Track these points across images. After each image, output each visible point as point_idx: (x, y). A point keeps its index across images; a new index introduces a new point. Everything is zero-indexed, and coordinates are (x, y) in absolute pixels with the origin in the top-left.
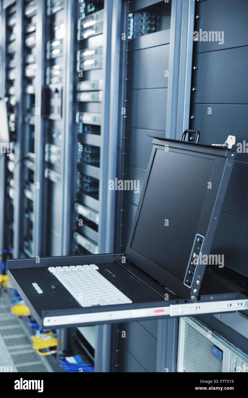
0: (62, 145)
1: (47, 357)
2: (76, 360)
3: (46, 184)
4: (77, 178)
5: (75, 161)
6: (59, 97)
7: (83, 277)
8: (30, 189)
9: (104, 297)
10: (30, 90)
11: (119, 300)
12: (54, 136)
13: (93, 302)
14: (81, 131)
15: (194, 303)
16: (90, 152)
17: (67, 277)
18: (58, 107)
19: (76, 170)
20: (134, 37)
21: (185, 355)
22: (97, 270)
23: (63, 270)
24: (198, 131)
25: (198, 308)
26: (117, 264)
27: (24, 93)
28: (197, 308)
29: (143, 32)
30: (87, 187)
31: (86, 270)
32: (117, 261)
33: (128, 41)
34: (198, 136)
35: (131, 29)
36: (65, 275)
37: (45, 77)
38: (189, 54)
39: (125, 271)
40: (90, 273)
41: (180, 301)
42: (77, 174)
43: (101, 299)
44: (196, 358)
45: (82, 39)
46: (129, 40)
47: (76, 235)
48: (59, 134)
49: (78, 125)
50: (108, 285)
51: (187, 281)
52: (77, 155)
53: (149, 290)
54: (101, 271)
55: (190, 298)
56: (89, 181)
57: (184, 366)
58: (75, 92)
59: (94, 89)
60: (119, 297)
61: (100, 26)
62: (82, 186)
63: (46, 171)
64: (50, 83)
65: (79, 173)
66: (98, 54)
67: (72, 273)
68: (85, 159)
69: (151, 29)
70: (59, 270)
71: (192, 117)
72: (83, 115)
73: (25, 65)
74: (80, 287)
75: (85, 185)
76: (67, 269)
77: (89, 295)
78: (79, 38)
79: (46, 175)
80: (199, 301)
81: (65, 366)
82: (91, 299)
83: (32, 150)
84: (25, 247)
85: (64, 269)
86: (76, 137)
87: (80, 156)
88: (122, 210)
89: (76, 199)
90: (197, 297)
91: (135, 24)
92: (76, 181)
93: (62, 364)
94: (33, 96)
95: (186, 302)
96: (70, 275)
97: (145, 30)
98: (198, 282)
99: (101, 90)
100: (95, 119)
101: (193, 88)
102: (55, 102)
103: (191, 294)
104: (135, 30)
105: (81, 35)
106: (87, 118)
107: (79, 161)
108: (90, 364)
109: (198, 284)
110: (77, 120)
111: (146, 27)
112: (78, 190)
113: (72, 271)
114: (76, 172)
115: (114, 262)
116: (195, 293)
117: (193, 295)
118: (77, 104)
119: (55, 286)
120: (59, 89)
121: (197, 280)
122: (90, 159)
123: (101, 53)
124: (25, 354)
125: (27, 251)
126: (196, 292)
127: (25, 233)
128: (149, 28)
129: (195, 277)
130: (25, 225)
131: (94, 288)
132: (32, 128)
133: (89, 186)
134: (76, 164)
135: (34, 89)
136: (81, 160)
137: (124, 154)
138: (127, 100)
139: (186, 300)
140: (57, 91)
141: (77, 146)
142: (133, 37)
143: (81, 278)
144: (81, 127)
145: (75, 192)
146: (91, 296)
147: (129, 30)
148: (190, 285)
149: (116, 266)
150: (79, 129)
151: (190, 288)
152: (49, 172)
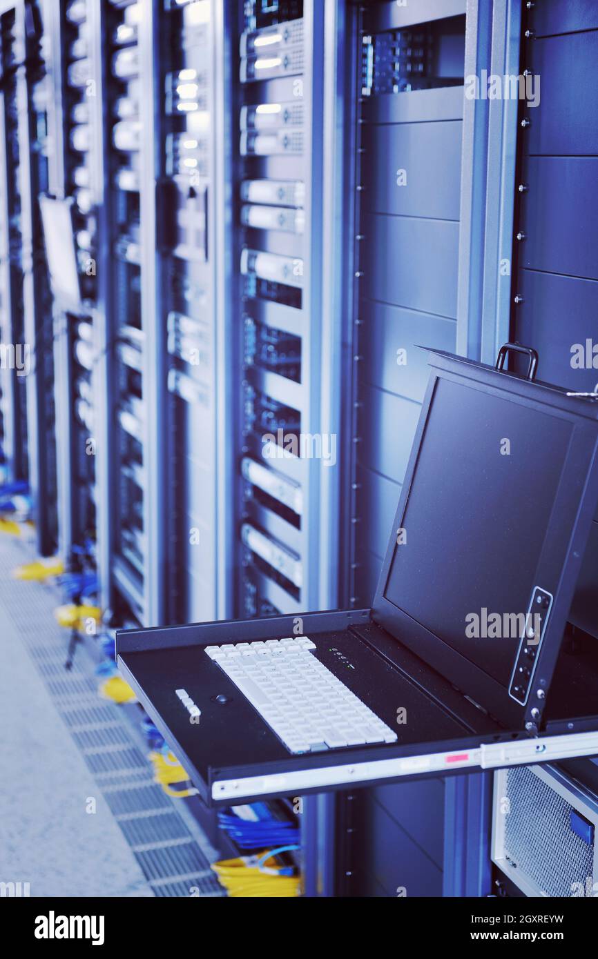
0: (210, 320)
1: (188, 800)
2: (257, 812)
3: (172, 405)
4: (246, 400)
5: (241, 361)
6: (198, 209)
7: (283, 671)
8: (130, 411)
9: (335, 725)
10: (126, 181)
11: (369, 730)
12: (189, 295)
13: (312, 737)
14: (252, 292)
15: (534, 737)
16: (274, 340)
17: (249, 673)
18: (198, 232)
19: (243, 382)
20: (377, 89)
21: (508, 825)
22: (311, 651)
23: (238, 654)
24: (533, 350)
25: (541, 748)
26: (357, 635)
27: (111, 187)
28: (538, 747)
29: (397, 78)
30: (269, 420)
31: (287, 653)
32: (354, 625)
33: (361, 100)
34: (534, 361)
35: (370, 71)
36: (244, 667)
37: (162, 157)
38: (507, 157)
39: (374, 653)
40: (299, 660)
41: (503, 735)
42: (246, 392)
43: (329, 730)
44: (534, 834)
45: (252, 79)
46: (364, 97)
47: (248, 531)
48: (200, 293)
49: (246, 278)
50: (341, 692)
51: (516, 689)
52: (245, 348)
53: (432, 702)
54: (321, 654)
55: (525, 729)
56: (273, 407)
57: (507, 847)
58: (238, 203)
59: (284, 202)
60: (367, 725)
61: (294, 58)
62: (259, 418)
63: (172, 375)
64: (176, 171)
65: (250, 389)
66: (290, 121)
67: (259, 660)
68: (264, 356)
69: (415, 69)
70: (230, 655)
71: (517, 299)
72: (256, 257)
73: (111, 120)
74: (281, 697)
75: (265, 415)
76: (248, 650)
77: (302, 719)
78: (243, 78)
79: (171, 385)
80: (541, 733)
81: (232, 827)
82: (308, 731)
83: (136, 323)
84: (123, 544)
85: (240, 651)
86: (242, 307)
87: (252, 350)
88: (355, 486)
89: (244, 449)
90: (539, 726)
91: (378, 58)
92: (245, 408)
93: (224, 822)
94: (133, 198)
95: (515, 738)
96: (255, 666)
97: (400, 73)
98: (540, 692)
99: (301, 208)
100: (286, 270)
101: (518, 233)
102: (189, 217)
103: (525, 718)
104: (377, 74)
105: (247, 70)
106: (268, 267)
107: (249, 360)
108: (290, 824)
109: (540, 697)
110: (244, 269)
111: (403, 65)
112: (249, 427)
113: (259, 657)
114: (245, 387)
115: (350, 628)
116: (533, 715)
117: (529, 721)
118: (243, 230)
119: (226, 697)
120: (200, 190)
121: (539, 689)
122: (274, 355)
123: (298, 120)
124: (135, 790)
125: (129, 554)
126: (536, 714)
127: (124, 511)
128: (409, 68)
129: (535, 681)
130: (124, 494)
131: (311, 700)
132: (134, 270)
133: (273, 419)
134: (243, 368)
135: (137, 181)
136: (255, 357)
137: (357, 358)
138: (363, 237)
139: (515, 733)
140: (192, 193)
141: (245, 325)
142: (372, 89)
143: (280, 675)
144: (253, 283)
145: (243, 434)
146: (306, 722)
147: (365, 75)
148: (522, 698)
149: (354, 638)
150: (246, 287)
151: (523, 705)
152: (177, 379)
